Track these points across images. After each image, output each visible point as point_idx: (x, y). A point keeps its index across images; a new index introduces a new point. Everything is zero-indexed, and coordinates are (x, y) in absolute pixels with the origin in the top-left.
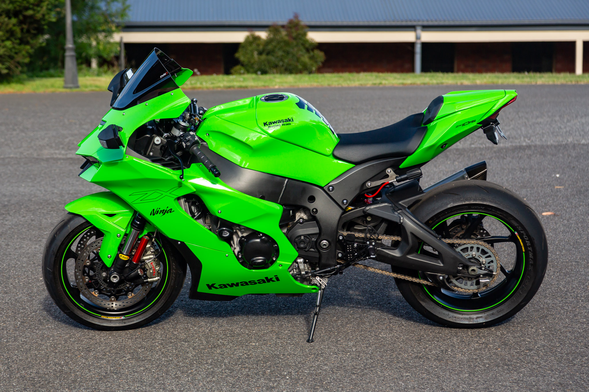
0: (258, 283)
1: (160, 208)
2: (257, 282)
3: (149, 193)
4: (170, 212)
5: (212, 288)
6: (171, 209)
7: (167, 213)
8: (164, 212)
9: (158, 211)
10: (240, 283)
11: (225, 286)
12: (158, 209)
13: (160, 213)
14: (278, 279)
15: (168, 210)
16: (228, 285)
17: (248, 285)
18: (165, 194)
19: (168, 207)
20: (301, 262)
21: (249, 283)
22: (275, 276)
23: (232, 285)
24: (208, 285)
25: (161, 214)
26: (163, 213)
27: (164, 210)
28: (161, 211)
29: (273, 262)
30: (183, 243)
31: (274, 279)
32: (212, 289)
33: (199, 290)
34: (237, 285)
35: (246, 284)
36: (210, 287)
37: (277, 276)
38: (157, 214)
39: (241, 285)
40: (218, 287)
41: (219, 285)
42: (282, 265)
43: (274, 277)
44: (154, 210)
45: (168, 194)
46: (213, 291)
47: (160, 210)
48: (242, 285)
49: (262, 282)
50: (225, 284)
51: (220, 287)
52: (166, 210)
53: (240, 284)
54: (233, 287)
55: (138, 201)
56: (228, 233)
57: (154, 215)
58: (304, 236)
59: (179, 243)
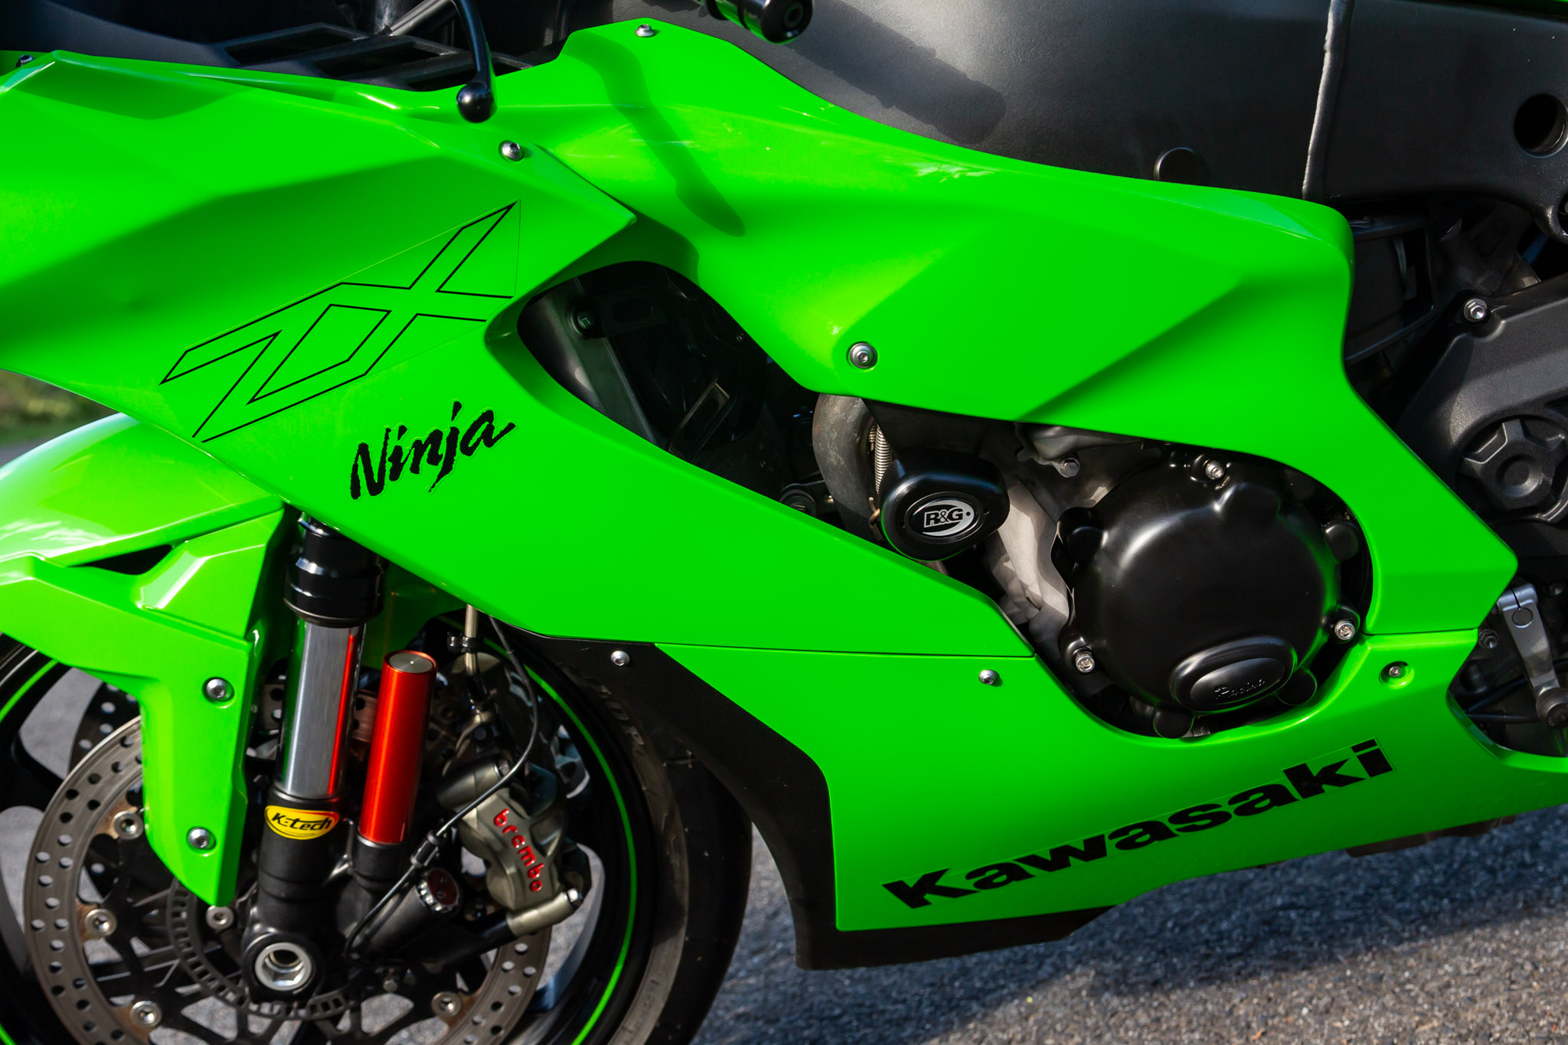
0: (1238, 812)
1: (402, 430)
2: (1231, 809)
3: (292, 325)
4: (489, 440)
5: (928, 897)
6: (488, 416)
7: (468, 451)
8: (443, 450)
9: (398, 451)
10: (1112, 836)
11: (1013, 872)
12: (394, 435)
13: (415, 469)
14: (1375, 762)
15: (463, 424)
16: (1034, 860)
17: (1170, 835)
18: (402, 305)
19: (457, 407)
20: (1526, 608)
21: (1173, 827)
22: (1356, 749)
23: (1060, 858)
24: (897, 889)
25: (429, 471)
26: (433, 459)
27: (436, 436)
28: (419, 447)
29: (1335, 654)
30: (644, 654)
31: (1354, 767)
32: (927, 903)
33: (844, 921)
34: (1094, 849)
35: (1156, 831)
36: (911, 894)
37: (1372, 743)
38: (395, 476)
39: (1120, 846)
40: (969, 885)
41: (969, 876)
42: (1400, 665)
43: (1353, 758)
44: (363, 450)
45: (424, 296)
46: (938, 912)
47: (407, 444)
48: (1128, 844)
49: (1267, 802)
50: (1010, 860)
51: (976, 885)
52: (454, 431)
53: (1110, 845)
54: (1068, 864)
55: (237, 410)
56: (966, 508)
57: (376, 489)
58: (1523, 419)
59: (617, 655)
